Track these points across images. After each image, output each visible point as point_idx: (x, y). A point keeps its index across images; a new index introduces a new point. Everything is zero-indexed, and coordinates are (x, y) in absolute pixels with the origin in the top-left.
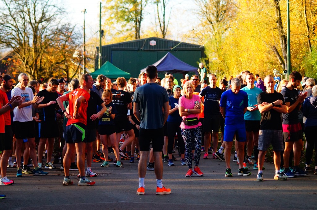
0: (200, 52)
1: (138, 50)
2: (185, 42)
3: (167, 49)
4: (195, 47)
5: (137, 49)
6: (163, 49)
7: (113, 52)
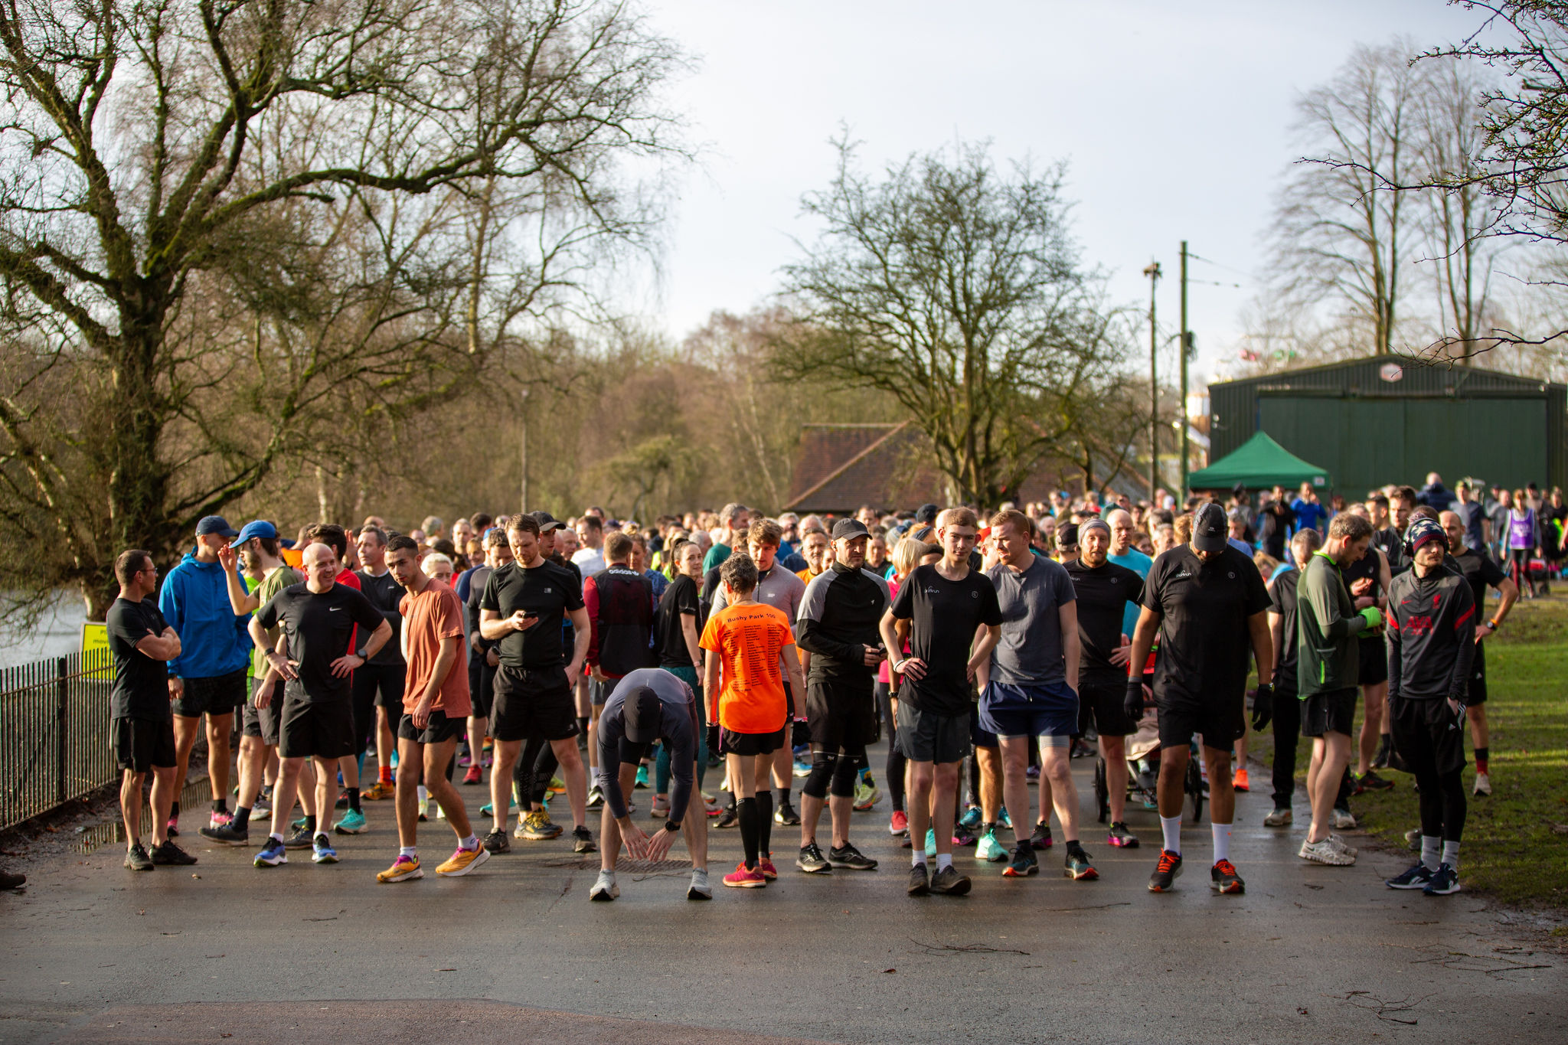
0: (1543, 403)
1: (1344, 396)
2: (1496, 369)
3: (1436, 393)
4: (1526, 388)
5: (1339, 393)
6: (1421, 393)
7: (1263, 402)
